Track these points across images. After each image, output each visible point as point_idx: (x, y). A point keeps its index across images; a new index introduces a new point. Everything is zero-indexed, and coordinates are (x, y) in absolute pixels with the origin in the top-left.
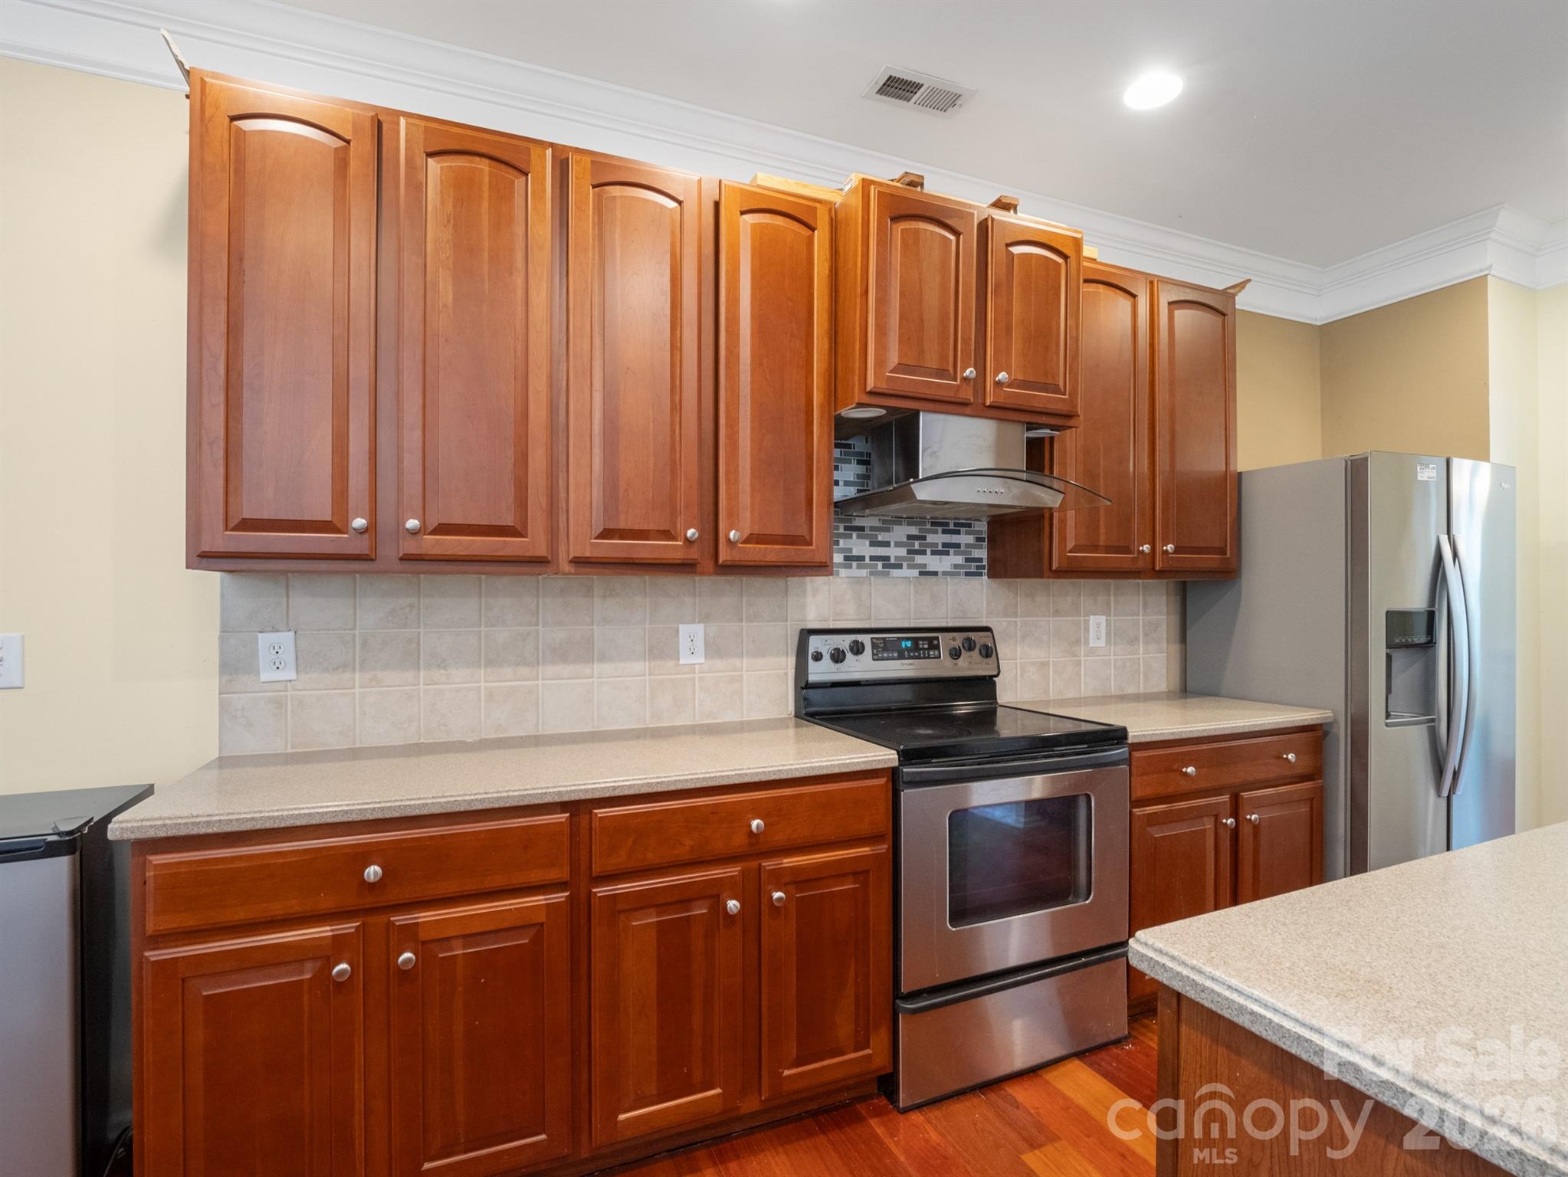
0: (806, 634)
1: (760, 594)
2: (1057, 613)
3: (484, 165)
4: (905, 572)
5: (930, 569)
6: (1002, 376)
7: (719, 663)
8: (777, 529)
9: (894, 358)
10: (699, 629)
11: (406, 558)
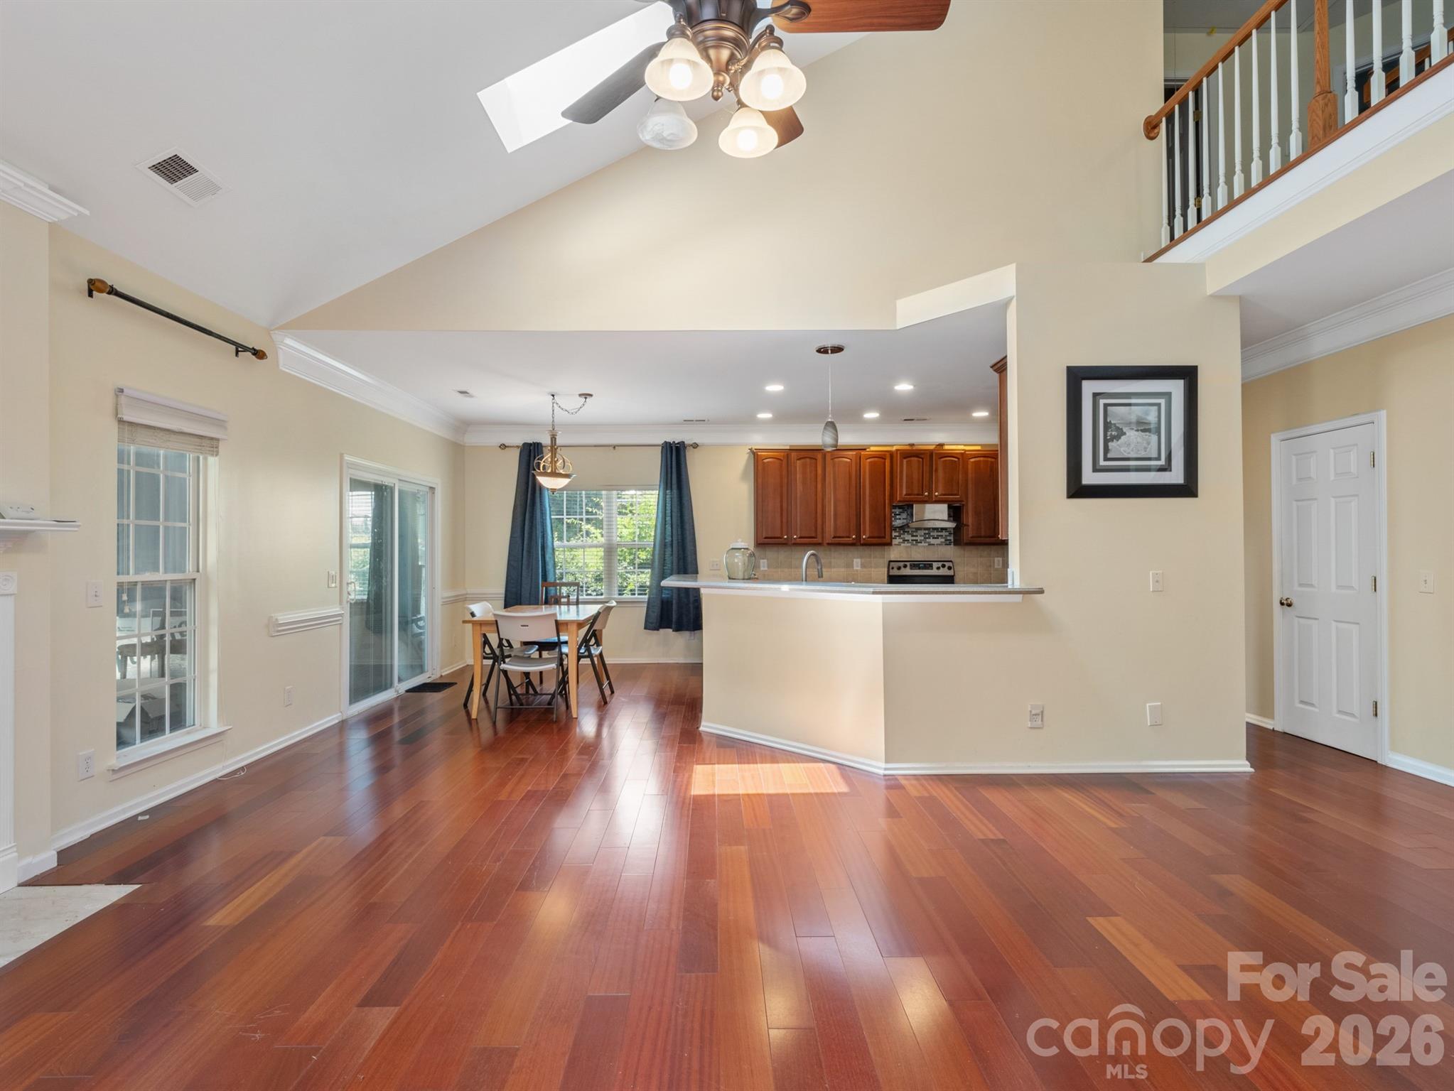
0: (890, 561)
1: (877, 551)
2: (981, 557)
3: (808, 460)
4: (923, 544)
5: (932, 543)
6: (936, 494)
7: (864, 570)
8: (876, 535)
9: (904, 492)
10: (859, 560)
11: (794, 544)
